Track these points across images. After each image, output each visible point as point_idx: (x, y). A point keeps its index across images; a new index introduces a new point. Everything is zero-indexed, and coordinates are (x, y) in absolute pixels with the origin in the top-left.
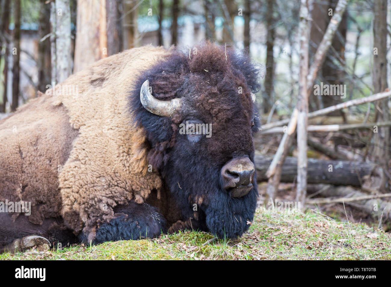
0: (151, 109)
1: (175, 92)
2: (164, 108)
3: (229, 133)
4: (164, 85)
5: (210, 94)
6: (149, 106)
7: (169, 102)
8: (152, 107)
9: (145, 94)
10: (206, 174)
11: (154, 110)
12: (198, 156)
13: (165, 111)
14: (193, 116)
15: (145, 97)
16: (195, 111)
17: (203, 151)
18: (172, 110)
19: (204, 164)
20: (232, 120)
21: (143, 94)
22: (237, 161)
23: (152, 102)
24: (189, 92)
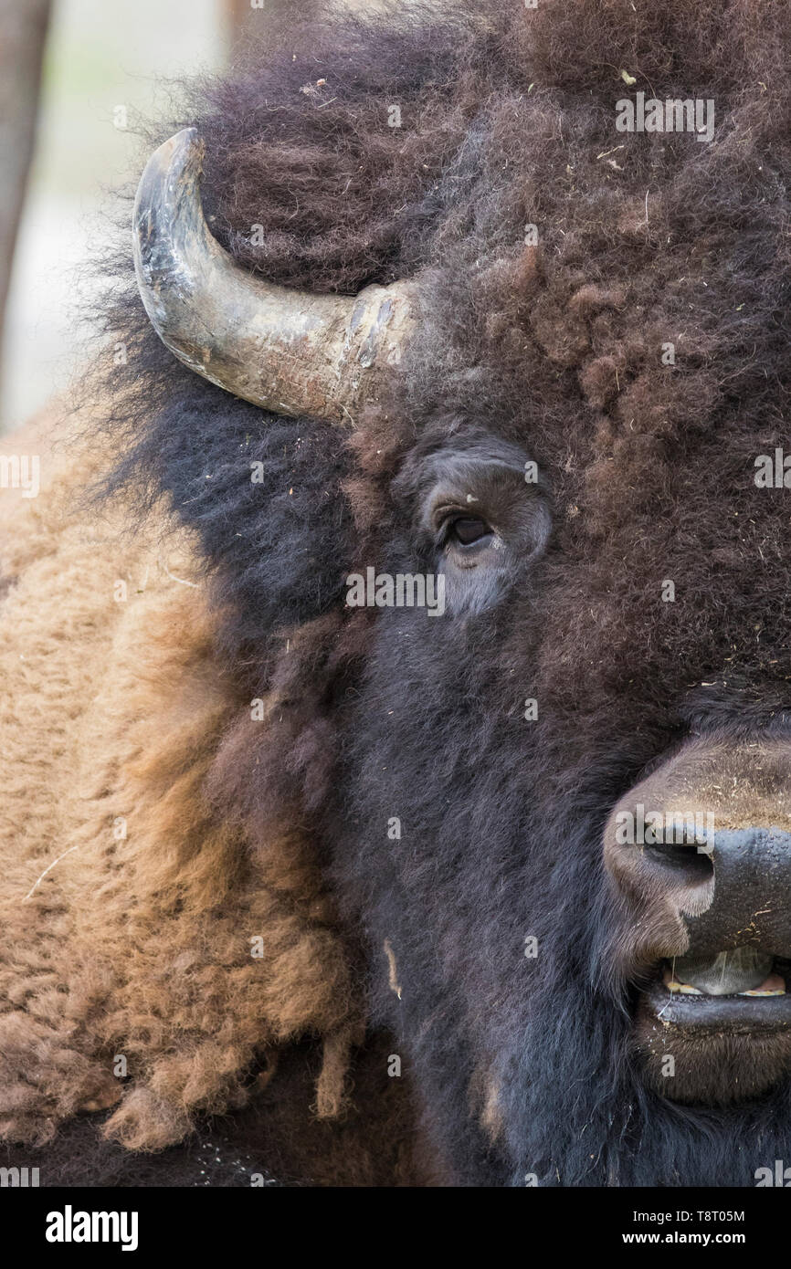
0: (199, 356)
1: (381, 227)
2: (298, 351)
3: (679, 536)
4: (296, 168)
5: (598, 246)
6: (185, 329)
7: (339, 307)
8: (203, 335)
9: (155, 233)
10: (523, 862)
11: (220, 357)
12: (480, 719)
13: (303, 377)
14: (460, 410)
15: (156, 251)
16: (472, 374)
17: (513, 681)
18: (354, 370)
19: (513, 785)
20: (712, 440)
21: (143, 230)
22: (714, 751)
23: (205, 300)
24: (469, 226)
